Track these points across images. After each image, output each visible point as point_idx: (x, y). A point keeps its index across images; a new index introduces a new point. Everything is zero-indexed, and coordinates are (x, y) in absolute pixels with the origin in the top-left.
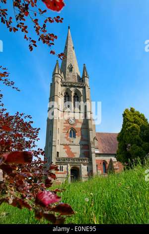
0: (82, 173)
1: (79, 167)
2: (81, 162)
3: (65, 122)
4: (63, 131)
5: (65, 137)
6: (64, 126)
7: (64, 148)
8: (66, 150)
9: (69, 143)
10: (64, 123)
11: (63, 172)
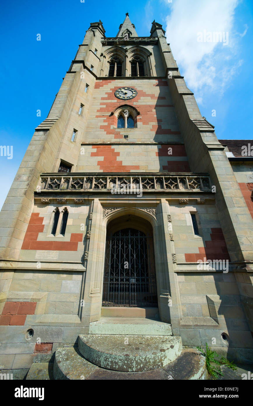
0: (171, 248)
1: (151, 212)
2: (158, 188)
3: (106, 96)
4: (98, 114)
5: (102, 127)
6: (101, 104)
7: (93, 155)
8: (101, 158)
9: (114, 141)
10: (103, 99)
11: (67, 238)
